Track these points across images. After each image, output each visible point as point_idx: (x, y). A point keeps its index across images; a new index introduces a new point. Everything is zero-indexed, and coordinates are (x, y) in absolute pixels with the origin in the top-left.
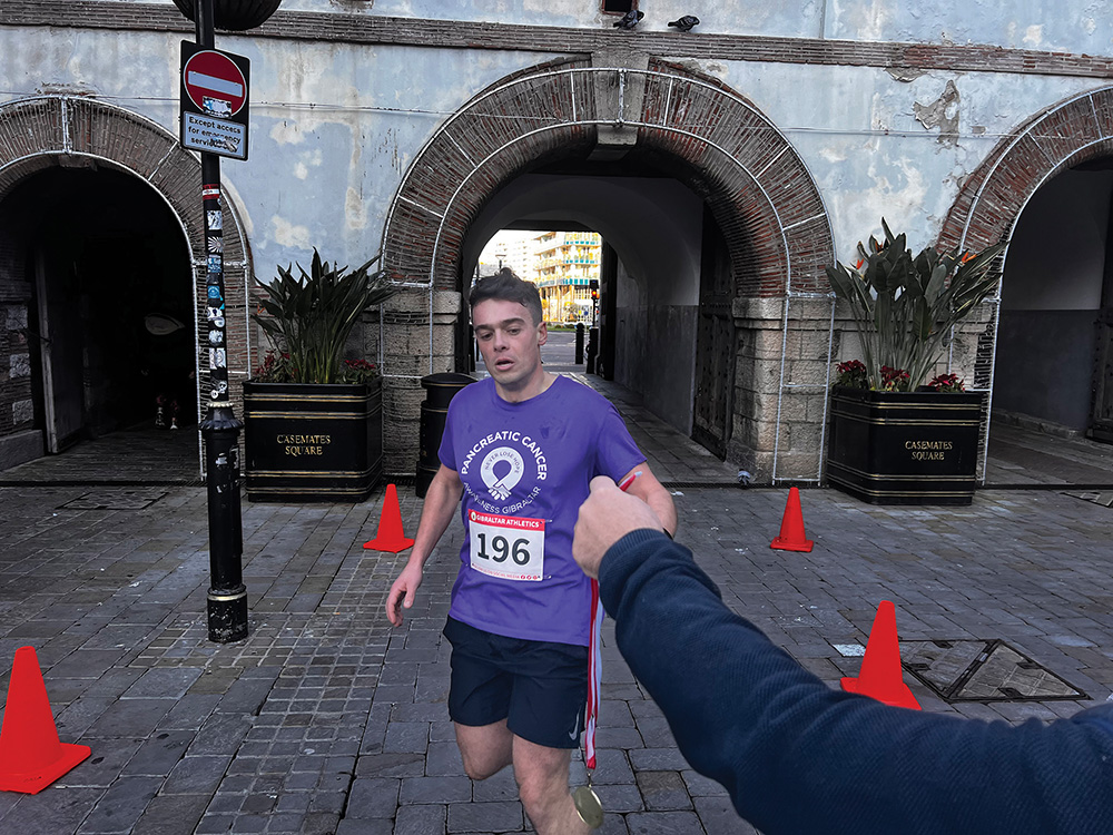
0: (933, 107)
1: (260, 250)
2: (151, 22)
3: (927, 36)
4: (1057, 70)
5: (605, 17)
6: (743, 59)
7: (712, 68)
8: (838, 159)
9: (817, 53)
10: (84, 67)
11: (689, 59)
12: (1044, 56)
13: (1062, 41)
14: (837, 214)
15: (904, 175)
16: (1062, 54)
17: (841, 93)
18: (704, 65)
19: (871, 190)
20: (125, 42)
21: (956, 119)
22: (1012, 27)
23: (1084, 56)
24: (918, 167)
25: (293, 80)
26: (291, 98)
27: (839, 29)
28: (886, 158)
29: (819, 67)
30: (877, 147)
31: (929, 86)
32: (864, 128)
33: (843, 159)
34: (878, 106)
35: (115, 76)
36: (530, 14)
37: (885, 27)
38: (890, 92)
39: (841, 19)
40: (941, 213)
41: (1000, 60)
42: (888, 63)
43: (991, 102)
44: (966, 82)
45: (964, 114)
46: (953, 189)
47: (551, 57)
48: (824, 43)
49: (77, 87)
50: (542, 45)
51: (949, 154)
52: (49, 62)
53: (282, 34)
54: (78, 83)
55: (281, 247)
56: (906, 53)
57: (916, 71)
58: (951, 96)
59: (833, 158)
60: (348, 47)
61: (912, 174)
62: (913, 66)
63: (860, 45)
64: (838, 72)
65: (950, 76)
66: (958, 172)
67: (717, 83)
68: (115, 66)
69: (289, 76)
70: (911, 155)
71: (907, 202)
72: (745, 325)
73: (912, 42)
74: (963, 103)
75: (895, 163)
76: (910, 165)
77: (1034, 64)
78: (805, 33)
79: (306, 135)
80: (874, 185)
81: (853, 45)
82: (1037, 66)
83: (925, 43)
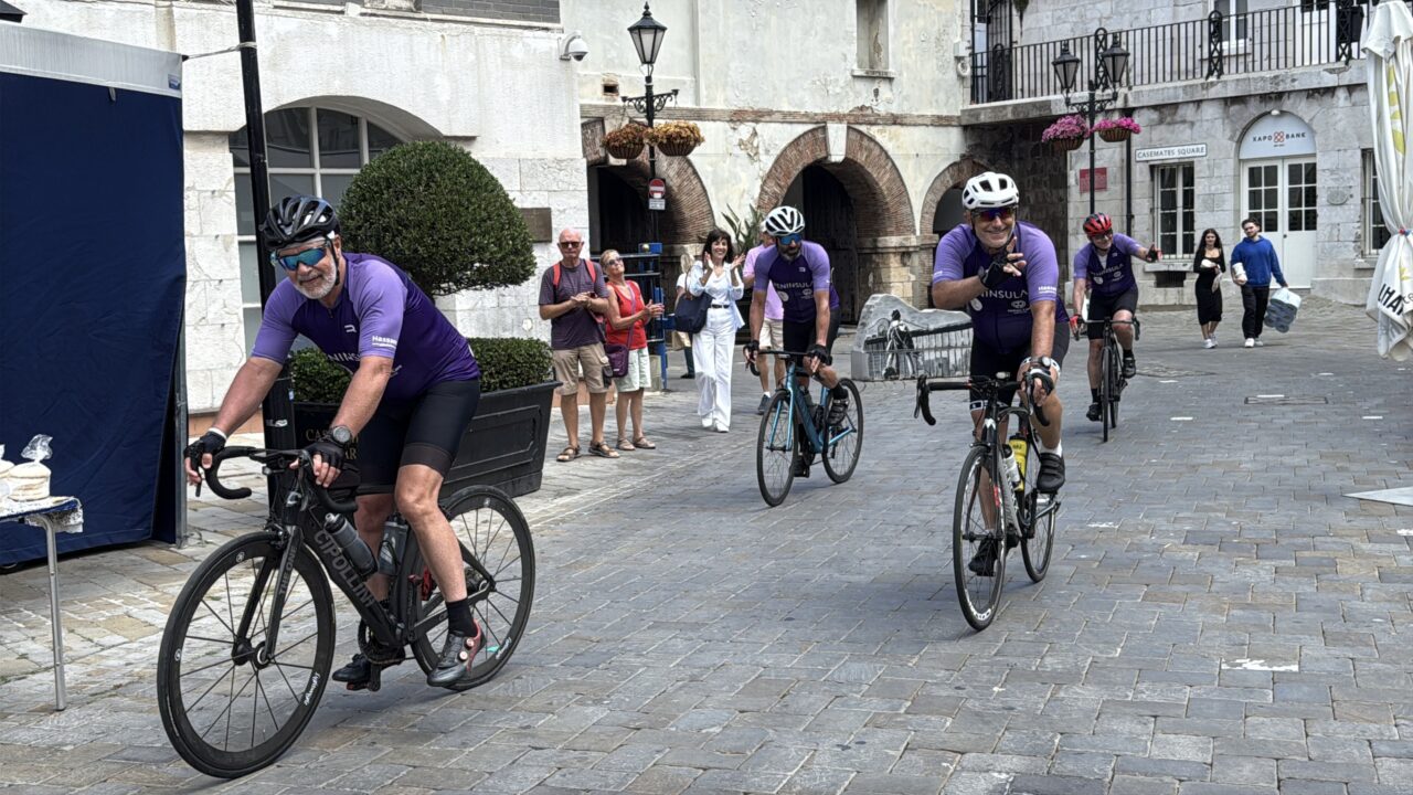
0: (748, 141)
3: (742, 104)
4: (794, 120)
5: (605, 97)
8: (711, 168)
12: (790, 114)
13: (796, 105)
15: (740, 177)
16: (796, 112)
17: (710, 134)
19: (726, 184)
21: (758, 147)
22: (776, 99)
23: (804, 112)
24: (745, 172)
27: (706, 101)
28: (731, 168)
30: (727, 162)
31: (745, 130)
34: (725, 140)
37: (726, 101)
38: (730, 133)
40: (757, 196)
41: (773, 116)
42: (728, 119)
43: (771, 138)
44: (759, 127)
45: (761, 144)
46: (760, 182)
51: (756, 164)
56: (734, 114)
57: (739, 123)
58: (755, 134)
59: (709, 168)
64: (708, 125)
65: (753, 124)
66: (761, 173)
70: (741, 165)
73: (737, 108)
74: (760, 138)
75: (735, 170)
76: (742, 171)
77: (788, 118)
78: (691, 104)
80: (727, 181)
81: (713, 111)
82: (789, 119)
83: (742, 109)
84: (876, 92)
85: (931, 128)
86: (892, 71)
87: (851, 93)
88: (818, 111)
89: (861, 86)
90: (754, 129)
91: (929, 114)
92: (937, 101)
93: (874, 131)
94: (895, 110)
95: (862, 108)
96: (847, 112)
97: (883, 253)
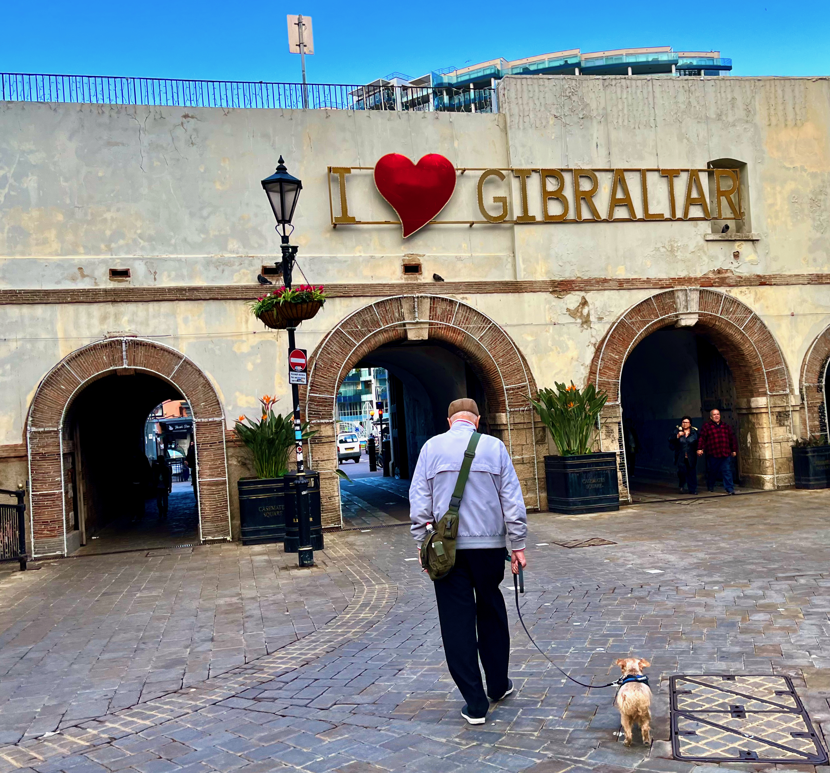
0: (577, 309)
1: (229, 411)
2: (168, 296)
3: (567, 275)
4: (635, 287)
5: (406, 276)
6: (478, 293)
7: (463, 298)
8: (532, 339)
9: (515, 287)
10: (130, 322)
12: (628, 281)
13: (636, 273)
14: (535, 367)
15: (567, 345)
16: (637, 279)
17: (529, 306)
18: (458, 298)
19: (551, 353)
20: (152, 307)
21: (588, 315)
22: (610, 268)
23: (648, 278)
24: (573, 340)
25: (245, 320)
26: (243, 329)
27: (525, 275)
28: (556, 337)
29: (516, 295)
30: (551, 331)
31: (573, 299)
32: (543, 322)
33: (535, 338)
34: (549, 311)
35: (148, 325)
36: (366, 277)
37: (547, 272)
38: (554, 304)
39: (525, 270)
40: (588, 362)
41: (606, 284)
42: (551, 290)
43: (605, 305)
44: (590, 296)
45: (592, 312)
46: (592, 349)
48: (517, 282)
49: (127, 332)
50: (375, 293)
51: (587, 333)
52: (111, 320)
53: (238, 297)
54: (127, 330)
55: (241, 407)
56: (559, 284)
57: (565, 293)
58: (584, 303)
59: (530, 338)
61: (570, 343)
62: (563, 290)
63: (535, 282)
64: (527, 296)
65: (583, 294)
66: (593, 341)
67: (465, 306)
68: (147, 320)
69: (242, 318)
70: (568, 334)
71: (570, 358)
72: (495, 428)
73: (561, 279)
74: (591, 306)
75: (561, 339)
76: (569, 339)
77: (623, 285)
78: (508, 278)
79: (252, 347)
80: (552, 350)
81: (531, 283)
82: (625, 286)
83: (568, 279)
84: (736, 255)
85: (809, 285)
86: (754, 234)
87: (705, 258)
88: (663, 276)
89: (717, 249)
90: (583, 298)
91: (805, 273)
92: (815, 260)
93: (735, 293)
94: (759, 271)
95: (719, 272)
96: (699, 275)
97: (757, 414)
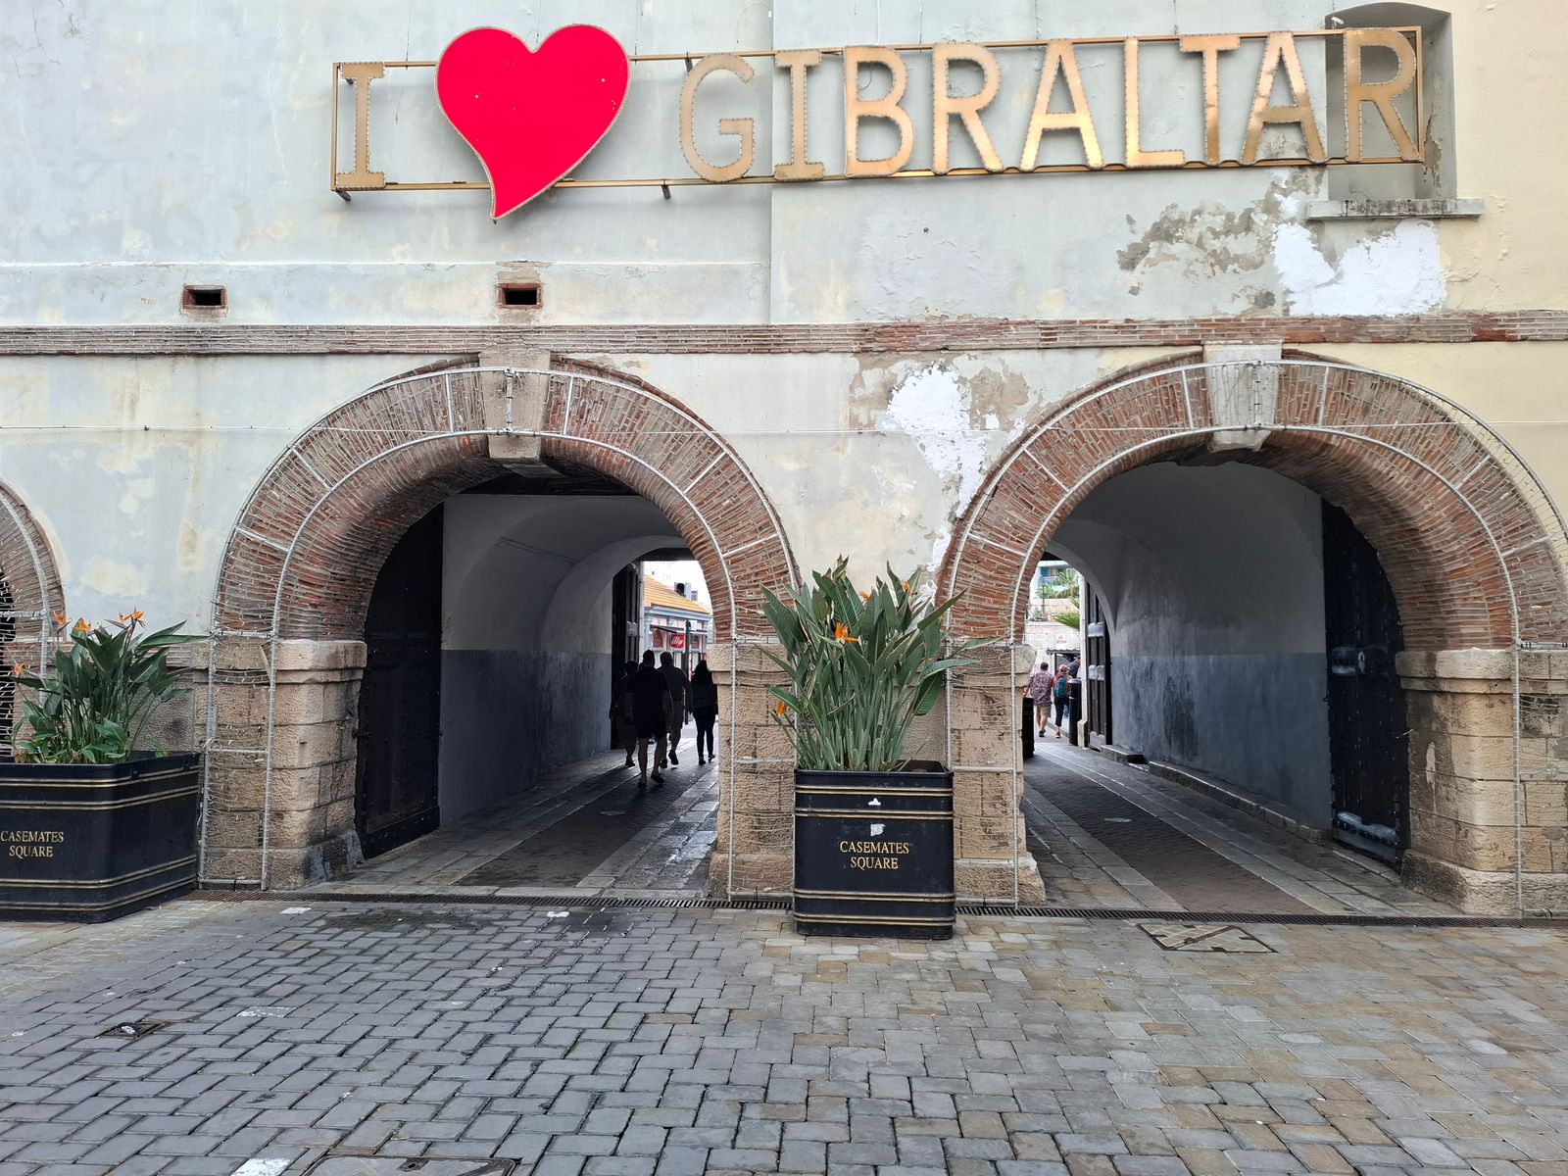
3: (905, 313)
4: (1090, 342)
6: (667, 352)
7: (630, 364)
8: (797, 466)
9: (763, 341)
11: (601, 355)
12: (1070, 326)
13: (1093, 306)
16: (1095, 322)
17: (797, 387)
18: (619, 362)
23: (1127, 321)
25: (127, 401)
26: (124, 423)
27: (790, 311)
29: (768, 358)
32: (831, 425)
33: (805, 465)
39: (791, 299)
41: (1007, 335)
42: (855, 348)
44: (963, 365)
47: (431, 361)
48: (769, 328)
50: (418, 347)
55: (99, 593)
57: (894, 355)
59: (791, 466)
60: (192, 360)
61: (899, 481)
62: (890, 350)
63: (817, 329)
64: (791, 362)
65: (941, 358)
67: (637, 382)
69: (123, 396)
71: (896, 517)
73: (885, 321)
75: (875, 469)
78: (751, 318)
79: (138, 462)
80: (849, 496)
81: (807, 330)
82: (1061, 339)
83: (904, 322)
86: (1464, 200)
88: (1173, 314)
93: (1395, 361)
94: (1480, 300)
97: (1454, 694)
